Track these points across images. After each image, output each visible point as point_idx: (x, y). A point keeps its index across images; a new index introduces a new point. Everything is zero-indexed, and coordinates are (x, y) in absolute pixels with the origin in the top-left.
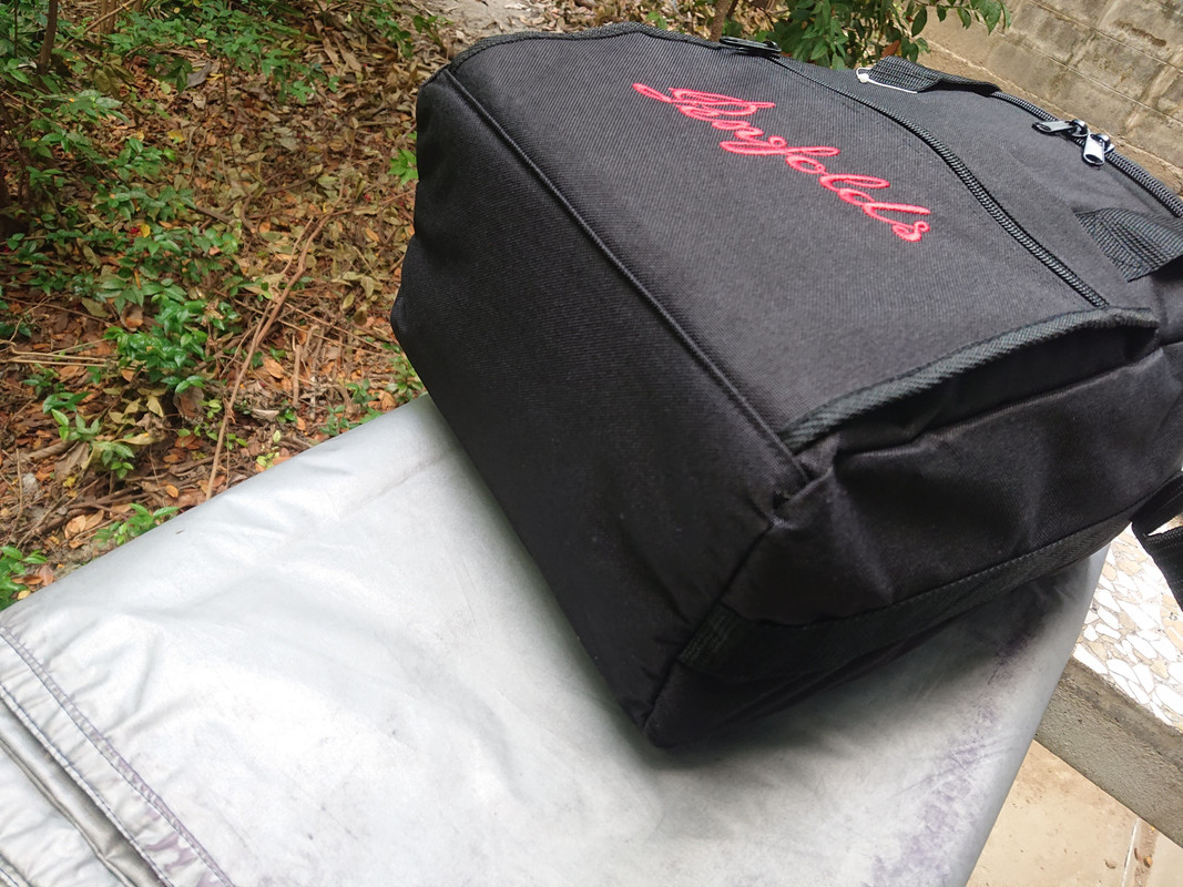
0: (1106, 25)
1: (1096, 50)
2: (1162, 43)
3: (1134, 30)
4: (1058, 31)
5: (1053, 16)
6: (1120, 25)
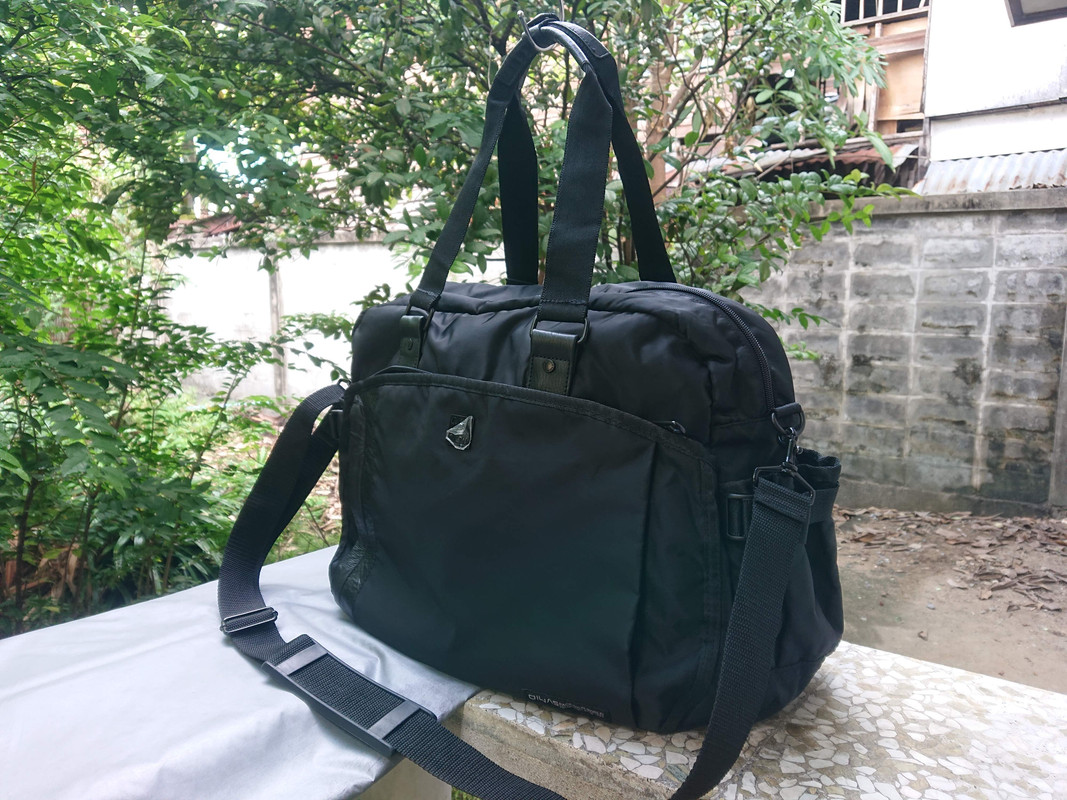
0: (914, 422)
2: (962, 423)
3: (936, 420)
4: (880, 437)
5: (871, 428)
6: (925, 419)
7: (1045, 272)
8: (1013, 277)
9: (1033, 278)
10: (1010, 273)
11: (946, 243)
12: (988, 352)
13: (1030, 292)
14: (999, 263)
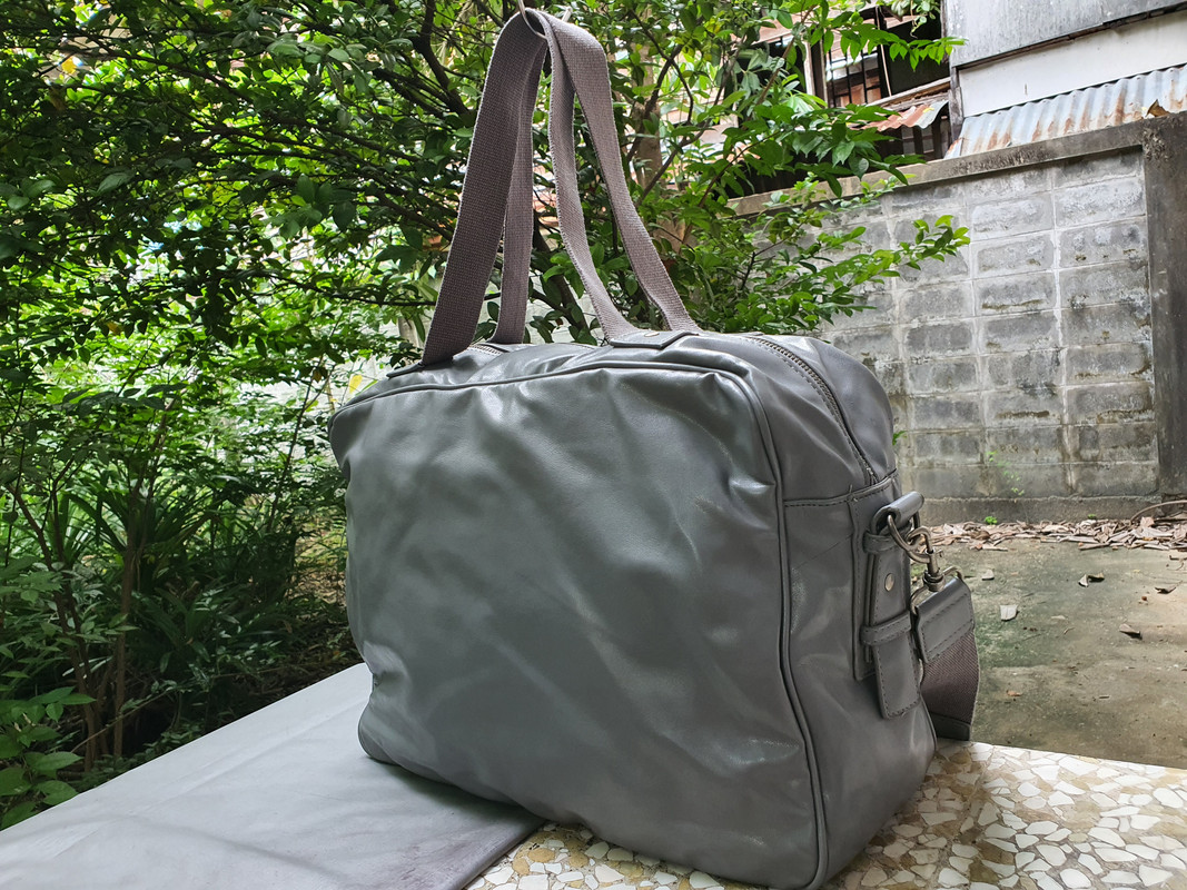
0: (991, 422)
1: (997, 442)
2: (1044, 414)
3: (1015, 415)
4: (956, 443)
5: (944, 435)
6: (1002, 416)
7: (1117, 225)
8: (1080, 236)
9: (1104, 235)
10: (1075, 233)
11: (997, 208)
12: (1062, 328)
13: (1102, 251)
14: (1062, 222)
